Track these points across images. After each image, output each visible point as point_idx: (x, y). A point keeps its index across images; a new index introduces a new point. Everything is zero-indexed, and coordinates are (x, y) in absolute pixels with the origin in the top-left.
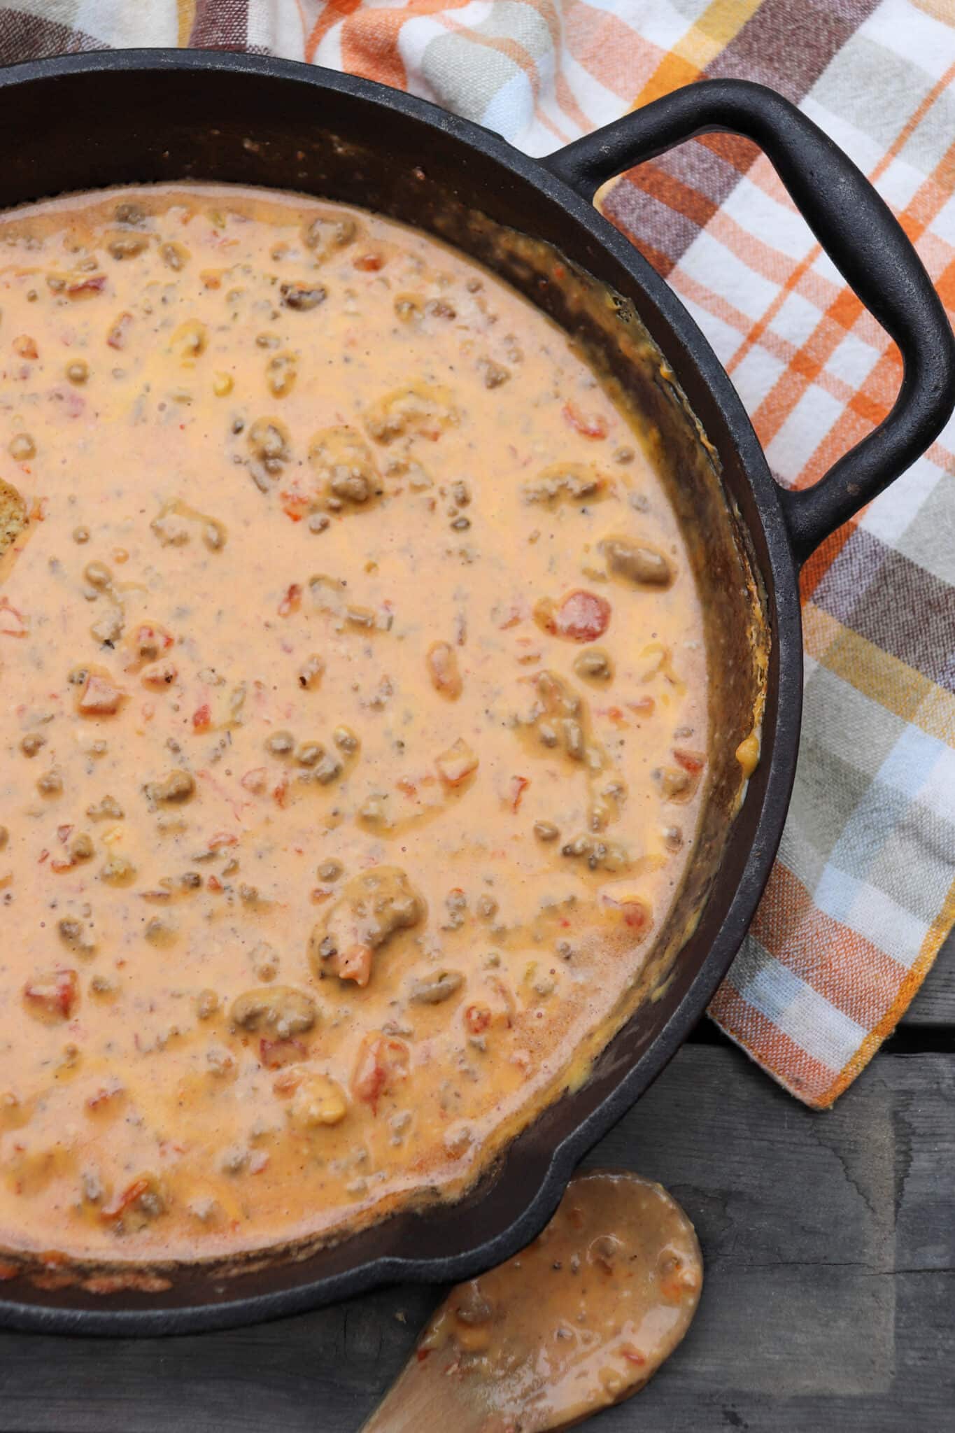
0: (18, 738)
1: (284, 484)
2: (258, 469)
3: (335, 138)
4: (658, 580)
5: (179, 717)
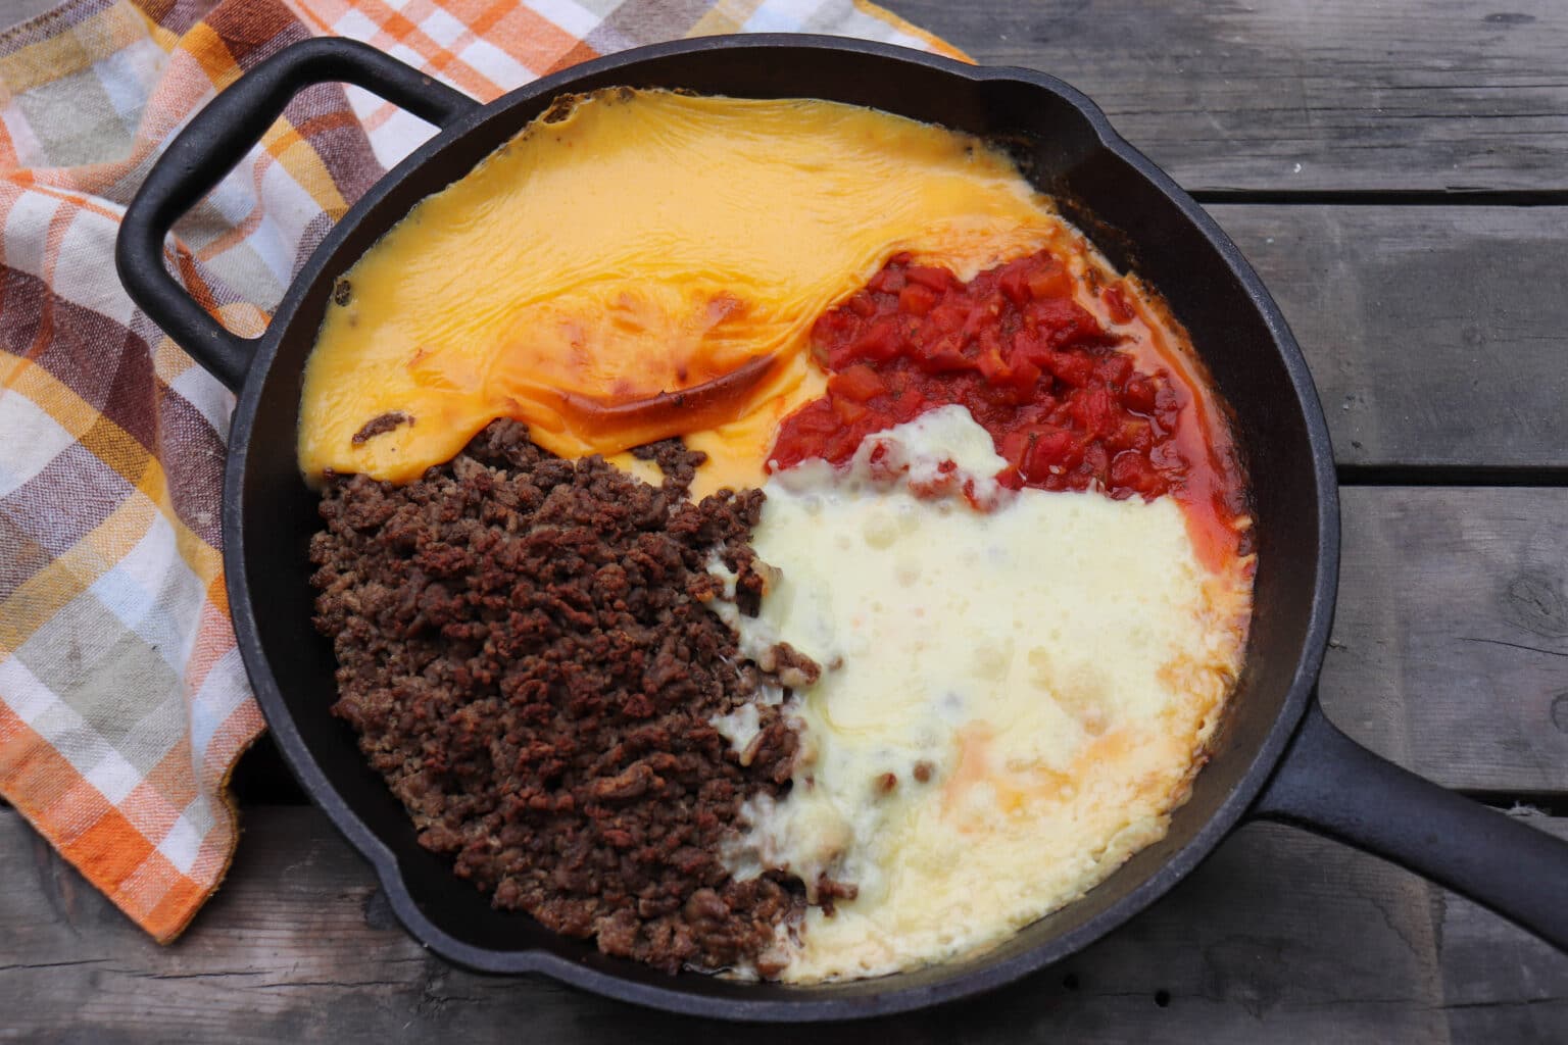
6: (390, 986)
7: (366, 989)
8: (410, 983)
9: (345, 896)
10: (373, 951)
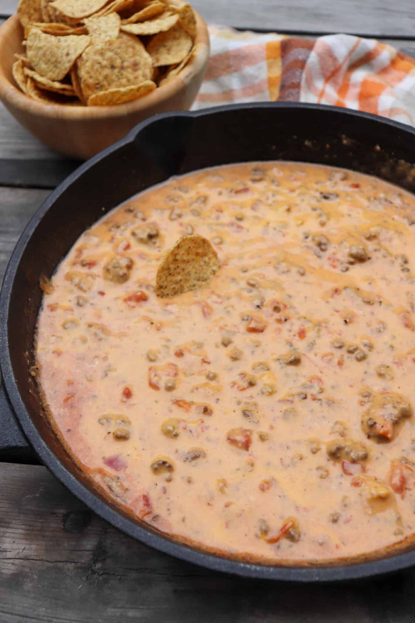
0: (219, 340)
1: (329, 253)
2: (317, 249)
3: (344, 136)
5: (292, 333)
6: (73, 564)
7: (60, 565)
8: (85, 564)
9: (55, 513)
10: (66, 544)
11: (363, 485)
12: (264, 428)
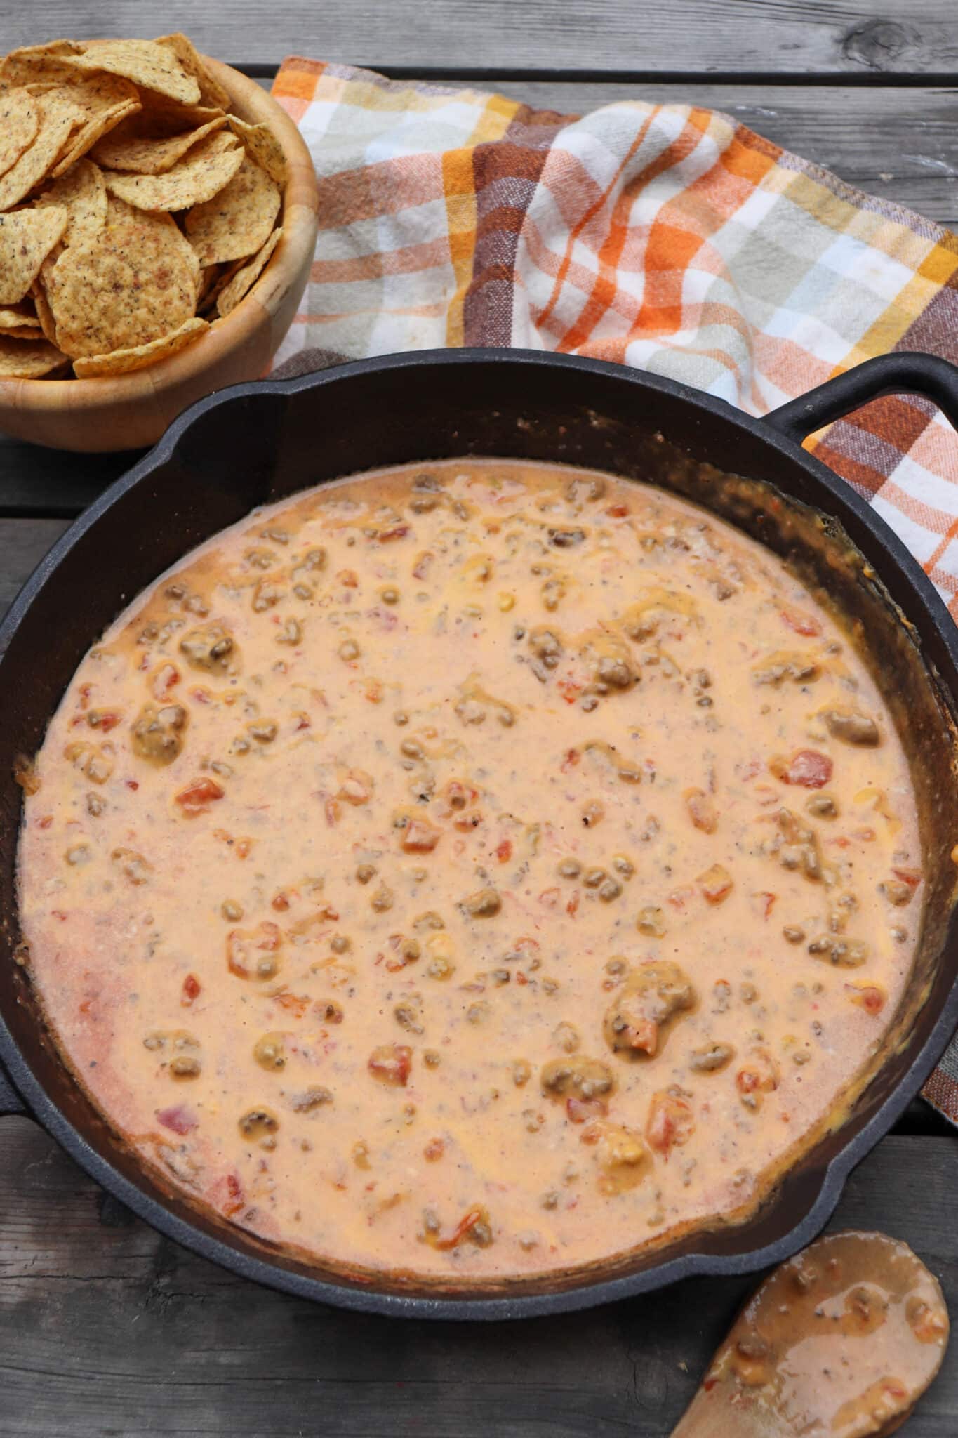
0: (353, 869)
1: (561, 673)
2: (539, 664)
3: (592, 413)
4: (868, 740)
5: (485, 852)
6: (121, 1281)
7: (99, 1283)
8: (141, 1279)
9: (81, 1193)
10: (106, 1247)
11: (601, 1139)
12: (432, 1043)
